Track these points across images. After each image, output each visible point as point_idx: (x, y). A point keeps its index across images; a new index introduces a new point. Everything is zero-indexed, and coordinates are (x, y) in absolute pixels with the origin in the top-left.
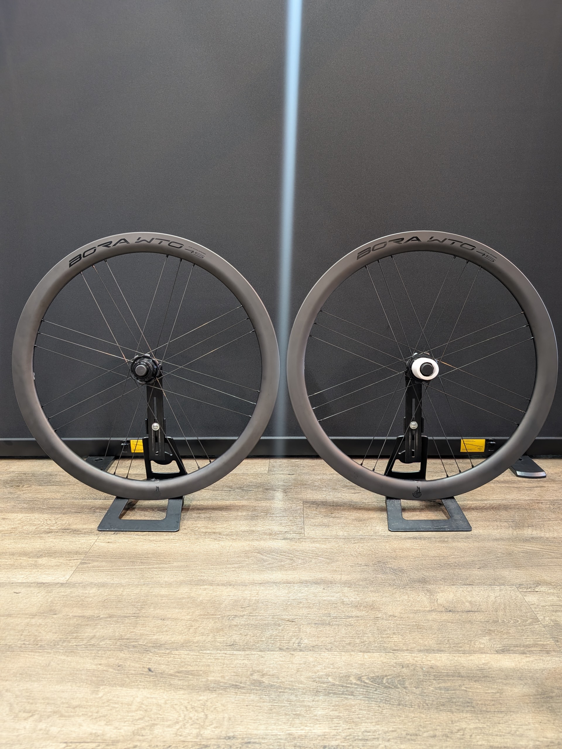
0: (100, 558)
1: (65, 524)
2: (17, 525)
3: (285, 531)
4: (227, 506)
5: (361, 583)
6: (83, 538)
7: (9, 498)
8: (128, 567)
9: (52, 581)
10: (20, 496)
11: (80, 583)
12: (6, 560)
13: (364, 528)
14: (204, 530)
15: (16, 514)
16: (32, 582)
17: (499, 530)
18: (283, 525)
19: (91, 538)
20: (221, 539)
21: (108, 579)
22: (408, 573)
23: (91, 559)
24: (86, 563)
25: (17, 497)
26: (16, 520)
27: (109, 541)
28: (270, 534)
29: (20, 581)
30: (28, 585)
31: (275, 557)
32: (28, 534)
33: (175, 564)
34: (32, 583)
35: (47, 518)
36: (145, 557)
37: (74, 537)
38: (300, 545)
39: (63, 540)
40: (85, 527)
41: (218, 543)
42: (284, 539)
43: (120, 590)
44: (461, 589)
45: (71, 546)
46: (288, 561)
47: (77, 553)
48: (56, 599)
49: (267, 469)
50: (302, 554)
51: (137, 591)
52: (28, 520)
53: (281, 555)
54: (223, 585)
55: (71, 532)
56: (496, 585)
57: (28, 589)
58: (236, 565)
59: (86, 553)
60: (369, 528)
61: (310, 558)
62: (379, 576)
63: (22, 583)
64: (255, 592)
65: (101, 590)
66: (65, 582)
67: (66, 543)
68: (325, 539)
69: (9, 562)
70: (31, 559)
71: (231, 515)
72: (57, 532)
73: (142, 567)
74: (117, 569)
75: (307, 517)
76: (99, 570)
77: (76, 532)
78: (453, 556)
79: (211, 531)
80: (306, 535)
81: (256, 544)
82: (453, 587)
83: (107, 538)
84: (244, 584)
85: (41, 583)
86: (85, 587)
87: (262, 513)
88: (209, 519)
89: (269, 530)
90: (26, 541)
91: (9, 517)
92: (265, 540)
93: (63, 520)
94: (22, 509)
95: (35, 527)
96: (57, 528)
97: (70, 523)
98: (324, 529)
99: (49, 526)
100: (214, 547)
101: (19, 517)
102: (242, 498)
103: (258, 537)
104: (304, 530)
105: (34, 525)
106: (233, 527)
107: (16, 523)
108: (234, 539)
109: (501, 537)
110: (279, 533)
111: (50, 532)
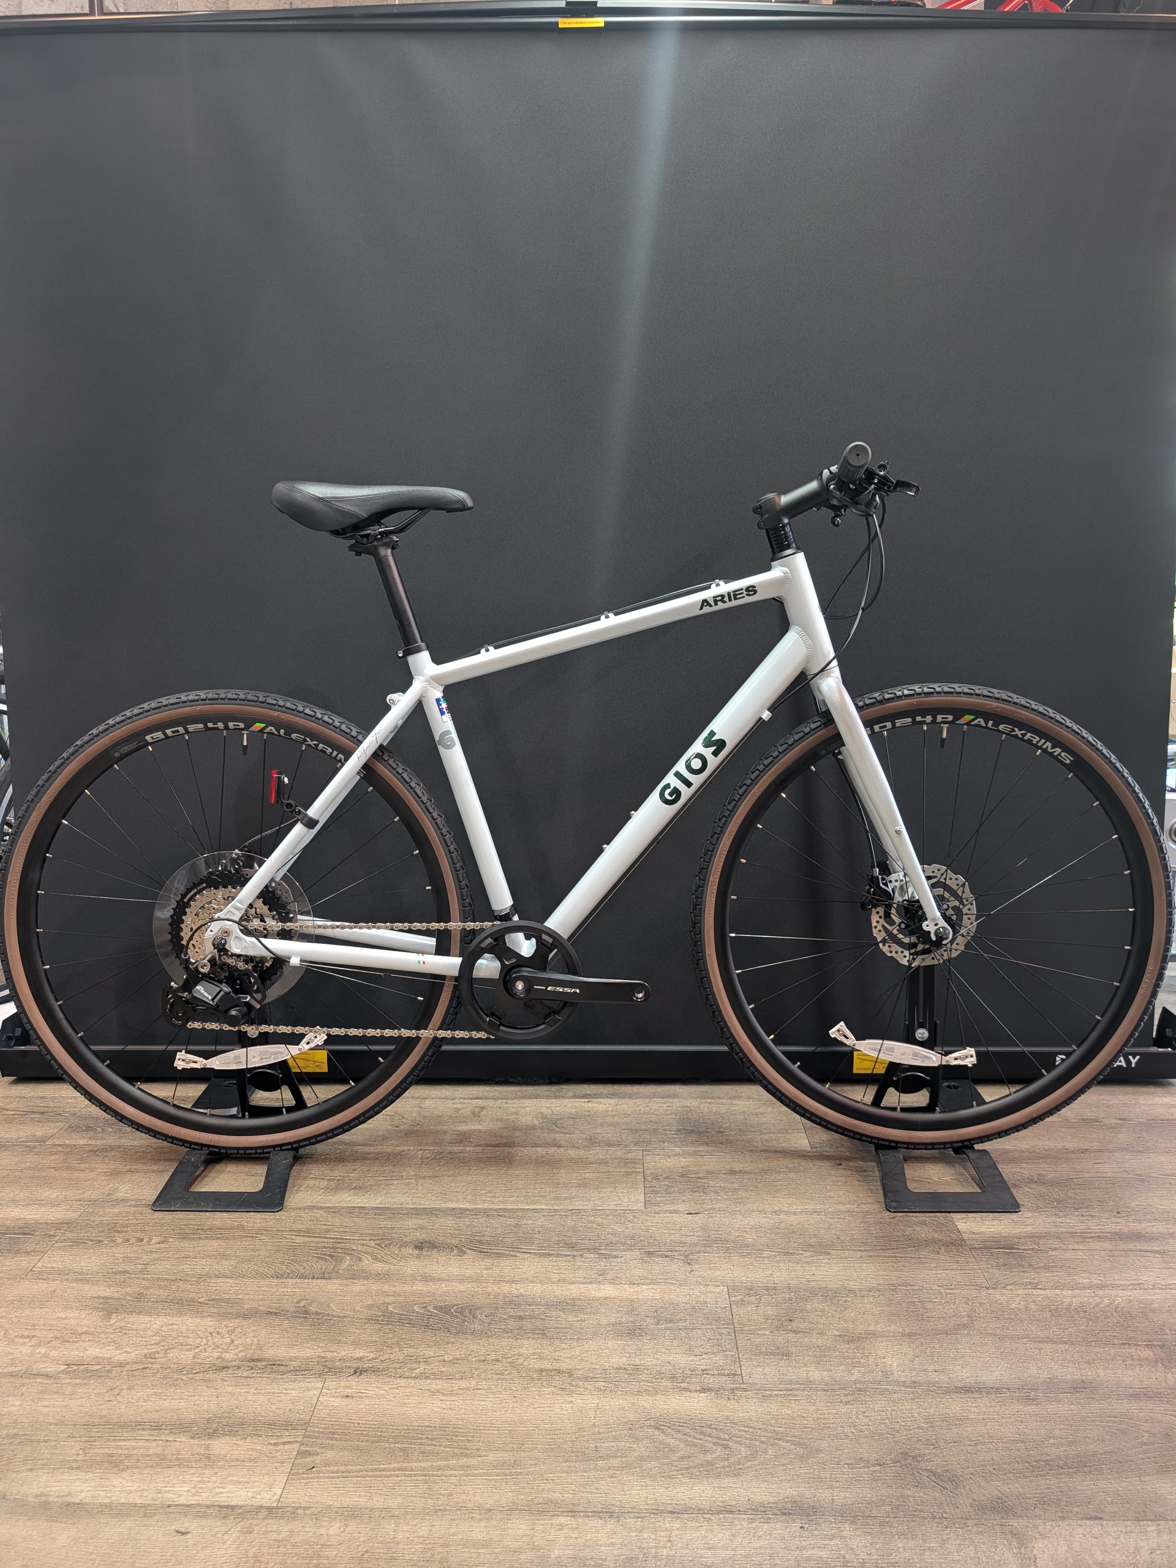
0: (336, 1439)
1: (252, 1344)
2: (153, 1349)
3: (703, 1368)
4: (573, 1299)
5: (875, 1513)
6: (294, 1385)
7: (127, 1272)
8: (395, 1465)
9: (249, 1502)
10: (151, 1268)
11: (305, 1508)
12: (147, 1444)
13: (862, 1361)
14: (536, 1364)
15: (147, 1318)
16: (208, 1503)
17: (1137, 1370)
18: (697, 1351)
19: (310, 1385)
20: (574, 1388)
21: (360, 1496)
22: (967, 1488)
23: (319, 1441)
24: (310, 1454)
25: (142, 1271)
26: (150, 1333)
27: (348, 1391)
28: (673, 1378)
29: (182, 1500)
30: (203, 1511)
31: (690, 1439)
32: (179, 1371)
33: (492, 1457)
34: (208, 1507)
35: (211, 1330)
36: (428, 1438)
37: (274, 1380)
38: (737, 1406)
39: (253, 1390)
40: (293, 1353)
41: (570, 1399)
42: (704, 1390)
43: (389, 1527)
44: (1080, 1530)
45: (273, 1407)
46: (719, 1451)
47: (287, 1425)
48: (264, 1550)
49: (642, 1198)
50: (746, 1432)
51: (423, 1530)
52: (174, 1334)
53: (701, 1433)
54: (597, 1514)
55: (266, 1366)
56: (1149, 1520)
57: (204, 1522)
58: (616, 1462)
59: (306, 1425)
60: (871, 1360)
61: (762, 1442)
62: (909, 1493)
63: (188, 1506)
64: (663, 1534)
65: (352, 1526)
66: (275, 1505)
67: (262, 1398)
68: (786, 1390)
69: (155, 1448)
70: (196, 1442)
71: (585, 1324)
72: (239, 1367)
73: (423, 1464)
74: (375, 1470)
75: (742, 1331)
76: (338, 1472)
77: (276, 1367)
78: (1052, 1441)
79: (551, 1367)
80: (746, 1379)
81: (646, 1402)
82: (1063, 1524)
83: (343, 1383)
84: (639, 1515)
85: (227, 1507)
86: (317, 1517)
87: (648, 1320)
88: (542, 1333)
89: (669, 1367)
90: (178, 1391)
91: (133, 1324)
92: (665, 1392)
93: (245, 1335)
94: (157, 1302)
95: (190, 1354)
96: (237, 1355)
97: (261, 1342)
98: (780, 1364)
99: (220, 1350)
100: (564, 1412)
101: (155, 1326)
102: (601, 1278)
103: (649, 1384)
104: (741, 1367)
105: (189, 1347)
106: (594, 1358)
107: (152, 1343)
108: (601, 1390)
109: (1143, 1388)
110: (690, 1372)
111: (224, 1368)
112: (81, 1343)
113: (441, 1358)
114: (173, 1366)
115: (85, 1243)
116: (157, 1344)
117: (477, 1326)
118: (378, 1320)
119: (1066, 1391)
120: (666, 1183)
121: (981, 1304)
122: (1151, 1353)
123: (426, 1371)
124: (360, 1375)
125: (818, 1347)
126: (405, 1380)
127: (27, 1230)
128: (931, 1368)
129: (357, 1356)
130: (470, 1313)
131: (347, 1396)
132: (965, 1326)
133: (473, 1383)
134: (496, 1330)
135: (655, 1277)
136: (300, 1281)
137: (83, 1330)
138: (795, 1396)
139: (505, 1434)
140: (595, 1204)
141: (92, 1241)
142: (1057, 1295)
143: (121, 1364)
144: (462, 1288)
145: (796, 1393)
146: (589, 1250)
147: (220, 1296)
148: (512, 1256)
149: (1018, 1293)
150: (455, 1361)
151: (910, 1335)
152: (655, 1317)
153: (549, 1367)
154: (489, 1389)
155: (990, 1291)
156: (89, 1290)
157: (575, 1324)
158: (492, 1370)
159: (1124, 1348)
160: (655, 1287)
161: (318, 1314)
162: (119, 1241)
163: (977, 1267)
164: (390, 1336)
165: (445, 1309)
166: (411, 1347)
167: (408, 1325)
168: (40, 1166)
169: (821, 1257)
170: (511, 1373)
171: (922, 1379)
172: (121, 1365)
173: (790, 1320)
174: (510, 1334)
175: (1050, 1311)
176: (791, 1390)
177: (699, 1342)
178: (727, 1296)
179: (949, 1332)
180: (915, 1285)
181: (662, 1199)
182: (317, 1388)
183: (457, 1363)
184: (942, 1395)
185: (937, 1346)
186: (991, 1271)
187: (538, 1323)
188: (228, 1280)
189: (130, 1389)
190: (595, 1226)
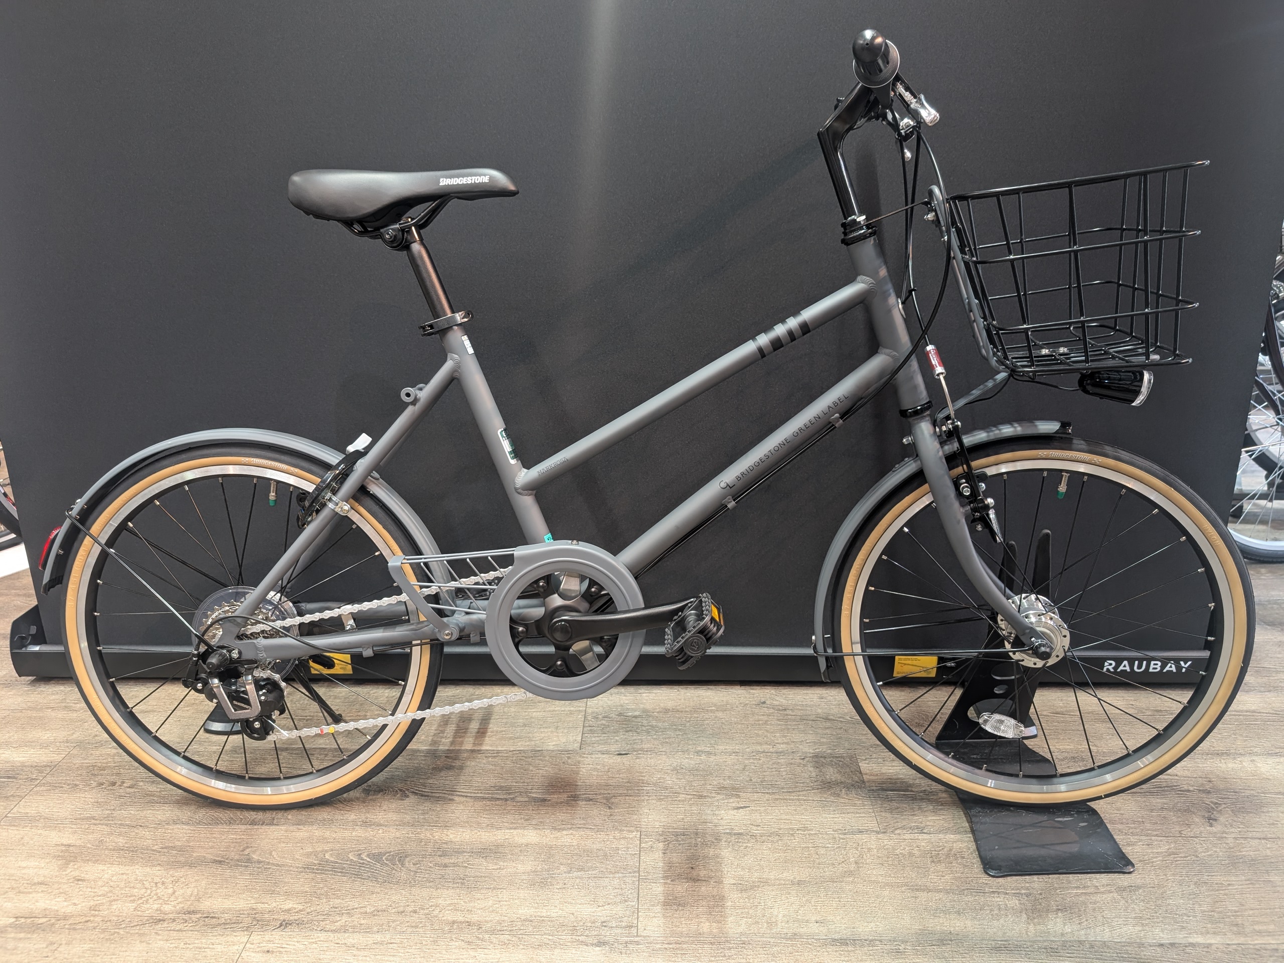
1: (191, 895)
2: (99, 900)
3: (603, 919)
4: (497, 846)
6: (221, 939)
7: (93, 818)
13: (751, 911)
14: (449, 916)
15: (101, 867)
17: (1002, 921)
18: (600, 901)
19: (236, 939)
20: (479, 942)
26: (100, 883)
27: (270, 946)
28: (574, 929)
32: (118, 925)
35: (157, 879)
37: (204, 934)
39: (182, 945)
40: (227, 904)
41: (475, 954)
42: (601, 944)
49: (579, 739)
52: (122, 885)
55: (199, 919)
60: (759, 910)
68: (676, 943)
71: (503, 872)
72: (174, 920)
77: (209, 920)
80: (641, 931)
83: (267, 938)
87: (562, 867)
88: (462, 882)
89: (572, 918)
90: (112, 945)
91: (87, 874)
93: (187, 885)
94: (114, 850)
95: (132, 906)
96: (175, 907)
97: (201, 893)
98: (675, 915)
99: (161, 901)
101: (106, 875)
102: (528, 822)
103: (550, 938)
104: (638, 918)
105: (132, 898)
106: (505, 908)
107: (100, 894)
108: (504, 944)
109: (1005, 941)
110: (590, 924)
111: (160, 920)
112: (34, 895)
113: (363, 910)
114: (114, 918)
115: (62, 787)
116: (104, 895)
117: (403, 875)
118: (313, 869)
119: (934, 943)
120: (604, 722)
121: (869, 849)
122: (1017, 902)
123: (347, 923)
124: (284, 928)
125: (713, 896)
126: (326, 934)
127: (11, 774)
128: (813, 919)
129: (287, 907)
130: (399, 861)
131: (268, 951)
132: (850, 873)
133: (388, 937)
134: (420, 879)
135: (576, 823)
136: (249, 827)
137: (39, 880)
141: (68, 785)
142: (940, 839)
143: (66, 916)
144: (398, 834)
145: (684, 946)
146: (519, 794)
147: (174, 843)
148: (450, 800)
149: (905, 837)
150: (375, 913)
151: (799, 883)
153: (461, 919)
154: (401, 943)
155: (880, 836)
156: (55, 837)
157: (494, 872)
158: (408, 922)
159: (993, 897)
160: (574, 833)
161: (259, 862)
162: (94, 784)
163: (870, 811)
164: (321, 885)
165: (377, 857)
166: (338, 898)
167: (340, 874)
168: (39, 707)
169: (731, 800)
170: (425, 926)
171: (803, 930)
172: (65, 918)
173: (692, 868)
174: (431, 884)
175: (932, 857)
176: (680, 944)
177: (604, 892)
178: (638, 842)
179: (836, 880)
180: (812, 830)
181: (597, 739)
182: (242, 943)
183: (377, 915)
184: (818, 949)
185: (822, 895)
186: (883, 814)
187: (460, 872)
188: (184, 827)
189: (68, 944)
190: (531, 768)
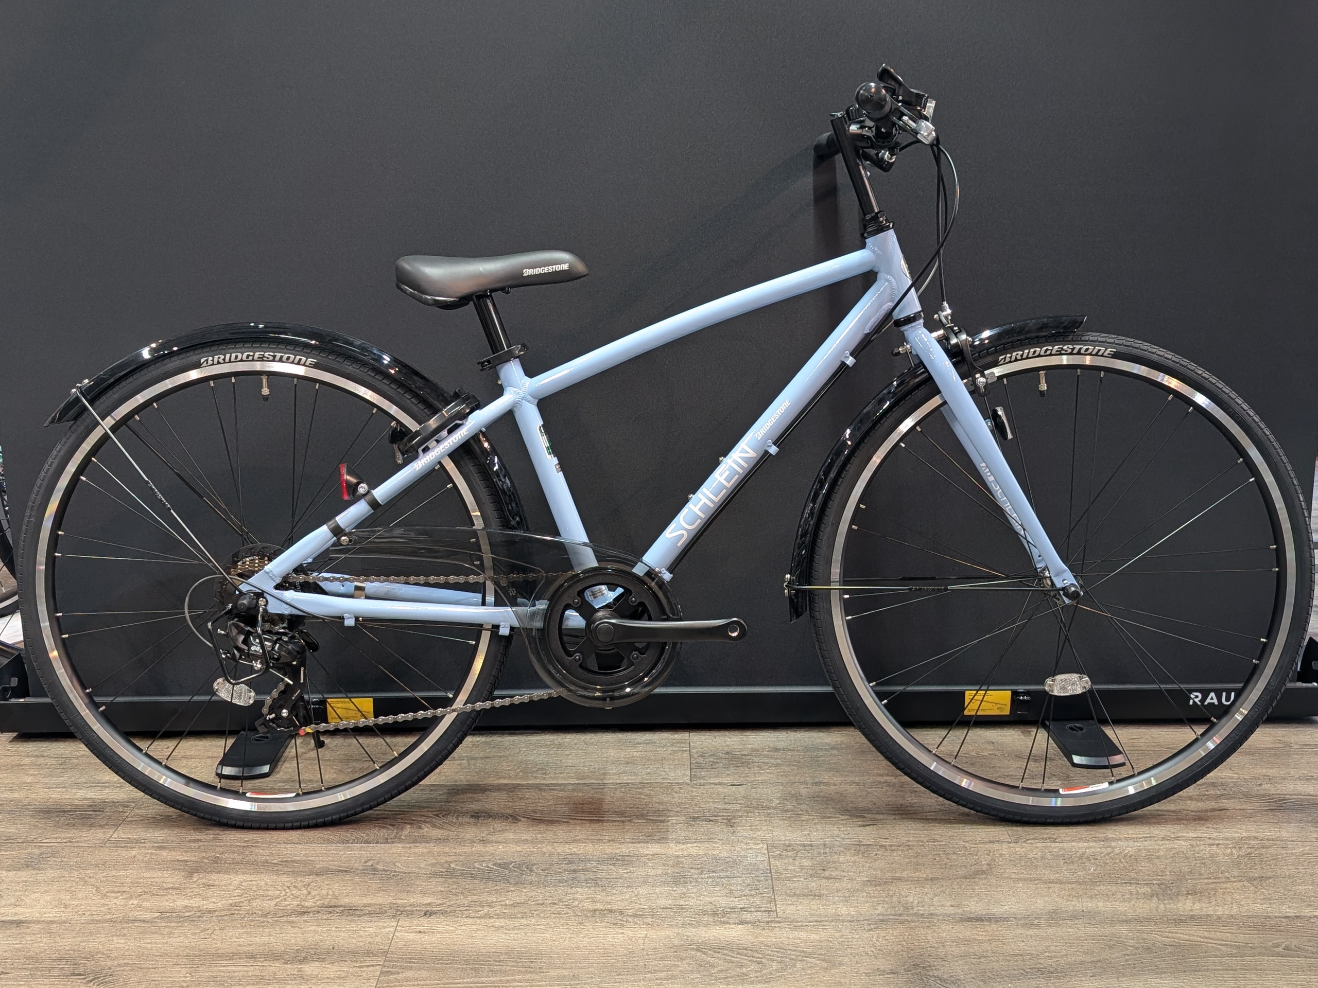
0: (414, 963)
1: (327, 895)
2: (237, 900)
3: (741, 906)
4: (623, 856)
6: (370, 925)
13: (886, 899)
14: (590, 906)
15: (228, 876)
17: (1133, 902)
18: (736, 894)
19: (384, 924)
20: (624, 923)
23: (398, 964)
26: (232, 888)
27: (420, 928)
28: (715, 914)
31: (728, 958)
32: (265, 916)
35: (289, 884)
36: (496, 961)
37: (351, 921)
38: (771, 934)
39: (334, 929)
40: (366, 901)
41: (621, 931)
42: (742, 923)
45: (354, 941)
46: (753, 966)
47: (369, 953)
49: (688, 774)
50: (778, 952)
52: (255, 888)
53: (738, 953)
55: (343, 911)
58: (662, 975)
59: (386, 952)
60: (895, 899)
61: (792, 959)
67: (341, 935)
68: (816, 921)
71: (635, 875)
72: (318, 912)
75: (778, 879)
77: (351, 911)
79: (604, 908)
80: (780, 914)
81: (691, 932)
83: (415, 922)
87: (692, 871)
88: (595, 883)
89: (711, 907)
90: (265, 930)
92: (706, 925)
93: (320, 887)
95: (273, 903)
96: (314, 903)
97: (336, 893)
98: (812, 903)
99: (299, 899)
100: (616, 940)
102: (649, 838)
103: (693, 920)
104: (776, 905)
105: (270, 898)
106: (643, 900)
107: (235, 895)
108: (649, 924)
110: (729, 910)
111: (305, 913)
112: (170, 896)
113: (503, 903)
114: (257, 912)
116: (240, 896)
117: (534, 878)
118: (442, 875)
119: (1067, 918)
120: (711, 760)
122: (1149, 890)
123: (490, 912)
124: (430, 917)
125: (847, 889)
126: (472, 919)
128: (949, 904)
129: (427, 902)
130: (527, 868)
131: (420, 932)
133: (533, 920)
134: (552, 881)
135: (699, 838)
136: (363, 846)
137: (169, 886)
138: (824, 926)
139: (563, 957)
140: (643, 778)
144: (519, 849)
145: (826, 924)
146: (637, 816)
148: (565, 822)
150: (515, 905)
152: (698, 869)
153: (601, 907)
154: (548, 924)
157: (625, 875)
158: (550, 910)
159: (1124, 886)
160: (699, 845)
161: (385, 871)
164: (455, 887)
165: (504, 866)
166: (475, 895)
167: (470, 878)
170: (567, 913)
171: (938, 912)
172: (209, 912)
173: (824, 870)
174: (564, 884)
176: (820, 922)
177: (739, 887)
178: (766, 851)
181: (706, 774)
182: (392, 926)
183: (517, 906)
184: (955, 924)
185: (955, 888)
187: (592, 876)
190: (643, 797)
